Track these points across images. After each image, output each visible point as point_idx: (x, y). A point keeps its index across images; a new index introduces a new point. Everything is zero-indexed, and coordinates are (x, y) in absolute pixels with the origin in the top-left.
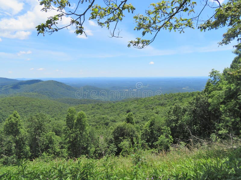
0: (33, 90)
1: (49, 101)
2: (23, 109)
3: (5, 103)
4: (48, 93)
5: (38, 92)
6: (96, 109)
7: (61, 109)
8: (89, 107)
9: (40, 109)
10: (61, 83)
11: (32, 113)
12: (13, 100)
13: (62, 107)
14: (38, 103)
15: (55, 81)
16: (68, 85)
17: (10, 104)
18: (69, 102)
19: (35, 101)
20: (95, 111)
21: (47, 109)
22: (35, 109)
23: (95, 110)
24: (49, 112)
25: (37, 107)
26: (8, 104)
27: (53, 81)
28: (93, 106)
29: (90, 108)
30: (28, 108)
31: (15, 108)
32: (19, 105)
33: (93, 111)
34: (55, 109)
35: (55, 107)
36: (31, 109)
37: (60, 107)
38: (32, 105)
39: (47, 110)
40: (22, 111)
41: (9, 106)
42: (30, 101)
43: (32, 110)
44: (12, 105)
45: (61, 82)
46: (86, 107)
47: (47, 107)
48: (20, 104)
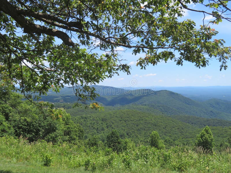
0: (142, 103)
1: (166, 118)
2: (136, 126)
3: (116, 117)
4: (161, 107)
5: (148, 105)
7: (182, 130)
9: (155, 127)
10: (177, 94)
11: (146, 132)
12: (125, 114)
13: (183, 127)
14: (153, 120)
15: (169, 91)
16: (186, 97)
17: (121, 118)
19: (148, 117)
21: (164, 128)
22: (150, 128)
24: (166, 132)
25: (152, 124)
26: (119, 118)
27: (166, 91)
30: (141, 125)
31: (127, 123)
32: (131, 121)
34: (174, 129)
35: (174, 127)
36: (144, 126)
37: (181, 128)
38: (145, 121)
39: (164, 130)
40: (134, 128)
41: (121, 121)
42: (143, 117)
43: (146, 128)
44: (124, 119)
47: (164, 127)
48: (132, 119)
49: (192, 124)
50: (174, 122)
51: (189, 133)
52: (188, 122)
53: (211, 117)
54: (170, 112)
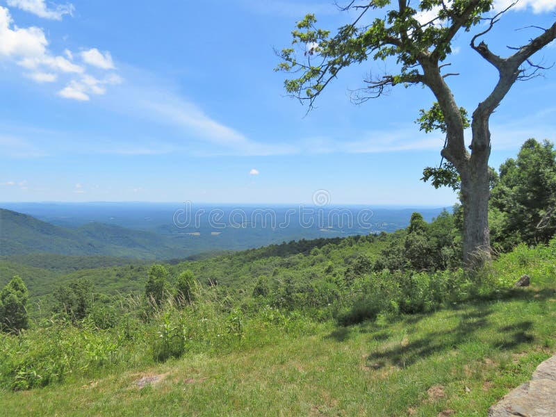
6: (130, 279)
8: (109, 276)
10: (25, 216)
13: (32, 277)
16: (45, 220)
18: (50, 264)
20: (127, 284)
23: (125, 282)
28: (120, 272)
29: (114, 277)
33: (120, 285)
37: (28, 278)
45: (25, 213)
46: (102, 275)
49: (53, 268)
50: (13, 268)
51: (43, 285)
52: (45, 266)
53: (88, 253)
54: (7, 251)
